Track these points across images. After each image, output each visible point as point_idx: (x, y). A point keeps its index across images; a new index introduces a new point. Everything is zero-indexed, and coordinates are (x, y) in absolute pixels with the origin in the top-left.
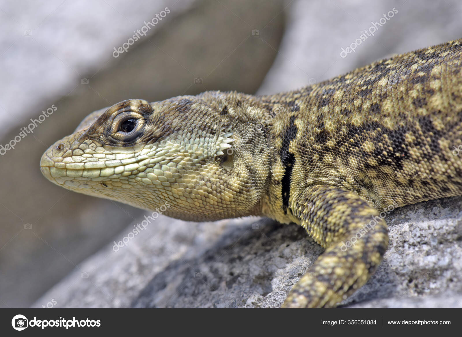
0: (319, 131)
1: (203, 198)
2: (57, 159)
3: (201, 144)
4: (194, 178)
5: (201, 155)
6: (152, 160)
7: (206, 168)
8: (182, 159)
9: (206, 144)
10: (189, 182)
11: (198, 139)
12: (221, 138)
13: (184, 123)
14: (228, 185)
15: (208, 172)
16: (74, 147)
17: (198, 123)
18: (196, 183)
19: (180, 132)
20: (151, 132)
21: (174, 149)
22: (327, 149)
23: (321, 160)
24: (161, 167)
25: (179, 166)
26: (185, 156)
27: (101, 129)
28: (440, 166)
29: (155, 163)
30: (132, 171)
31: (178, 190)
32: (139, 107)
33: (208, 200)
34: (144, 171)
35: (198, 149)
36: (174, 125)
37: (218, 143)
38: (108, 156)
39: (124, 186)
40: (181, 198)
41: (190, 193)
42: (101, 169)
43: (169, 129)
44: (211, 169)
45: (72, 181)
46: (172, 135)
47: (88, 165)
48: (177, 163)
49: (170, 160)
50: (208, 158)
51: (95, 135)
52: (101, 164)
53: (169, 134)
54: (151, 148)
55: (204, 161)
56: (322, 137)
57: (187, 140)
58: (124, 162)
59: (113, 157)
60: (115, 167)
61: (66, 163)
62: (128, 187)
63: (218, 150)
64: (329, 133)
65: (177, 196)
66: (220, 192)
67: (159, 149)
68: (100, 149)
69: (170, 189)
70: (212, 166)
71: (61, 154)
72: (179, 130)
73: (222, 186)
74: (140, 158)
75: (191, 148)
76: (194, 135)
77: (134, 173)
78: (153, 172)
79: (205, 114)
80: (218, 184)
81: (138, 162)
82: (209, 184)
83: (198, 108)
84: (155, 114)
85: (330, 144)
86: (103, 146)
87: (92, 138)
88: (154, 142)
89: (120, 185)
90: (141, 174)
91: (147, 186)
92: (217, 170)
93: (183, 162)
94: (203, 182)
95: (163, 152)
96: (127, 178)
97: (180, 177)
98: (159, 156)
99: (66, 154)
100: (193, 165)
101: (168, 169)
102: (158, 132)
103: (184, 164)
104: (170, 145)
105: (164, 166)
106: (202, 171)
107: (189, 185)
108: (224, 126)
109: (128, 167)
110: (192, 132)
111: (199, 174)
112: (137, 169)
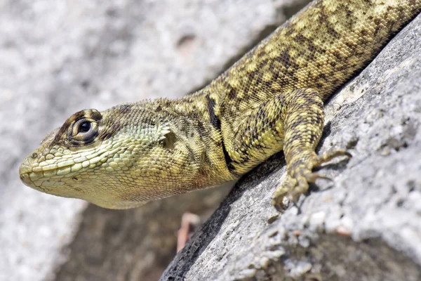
0: (229, 91)
1: (157, 175)
2: (34, 165)
3: (146, 133)
4: (146, 160)
5: (147, 142)
6: (111, 152)
7: (154, 151)
8: (134, 147)
9: (150, 133)
10: (143, 164)
11: (143, 130)
12: (160, 127)
13: (129, 120)
14: (174, 161)
15: (156, 154)
16: (46, 153)
17: (140, 118)
18: (149, 163)
19: (128, 126)
20: (105, 131)
21: (125, 141)
22: (240, 100)
23: (238, 109)
24: (119, 156)
25: (133, 153)
26: (136, 144)
27: (64, 136)
28: (322, 58)
29: (114, 154)
30: (96, 163)
31: (136, 172)
32: (91, 115)
33: (160, 175)
34: (106, 161)
35: (144, 138)
36: (122, 122)
37: (158, 130)
38: (74, 156)
39: (91, 177)
40: (139, 178)
41: (145, 172)
42: (71, 166)
43: (118, 126)
44: (158, 151)
45: (48, 181)
46: (122, 130)
47: (60, 165)
48: (131, 150)
49: (126, 149)
50: (153, 143)
51: (61, 141)
52: (70, 162)
53: (119, 130)
54: (107, 143)
55: (151, 146)
56: (232, 94)
57: (134, 131)
58: (88, 157)
59: (78, 155)
60: (82, 162)
61: (42, 166)
62: (94, 177)
63: (160, 136)
64: (236, 88)
65: (135, 177)
66: (169, 167)
67: (114, 142)
68: (67, 151)
69: (129, 172)
70: (158, 149)
71: (36, 160)
72: (126, 125)
73: (169, 163)
74: (100, 152)
75: (139, 138)
76: (139, 127)
77: (98, 165)
78: (113, 161)
79: (144, 111)
80: (166, 161)
81: (99, 155)
82: (158, 162)
83: (137, 108)
84: (104, 118)
85: (240, 95)
86: (68, 148)
87: (59, 144)
88: (108, 138)
89: (88, 176)
90: (103, 165)
91: (109, 173)
92: (162, 151)
93: (135, 149)
94: (153, 162)
95: (118, 144)
96: (92, 170)
97: (136, 161)
98: (115, 148)
99: (40, 160)
100: (144, 150)
101: (125, 157)
102: (110, 130)
103: (136, 151)
104: (122, 137)
105: (121, 155)
106: (151, 153)
107: (143, 166)
108: (161, 118)
109: (92, 161)
110: (137, 125)
111: (149, 156)
112: (100, 161)
